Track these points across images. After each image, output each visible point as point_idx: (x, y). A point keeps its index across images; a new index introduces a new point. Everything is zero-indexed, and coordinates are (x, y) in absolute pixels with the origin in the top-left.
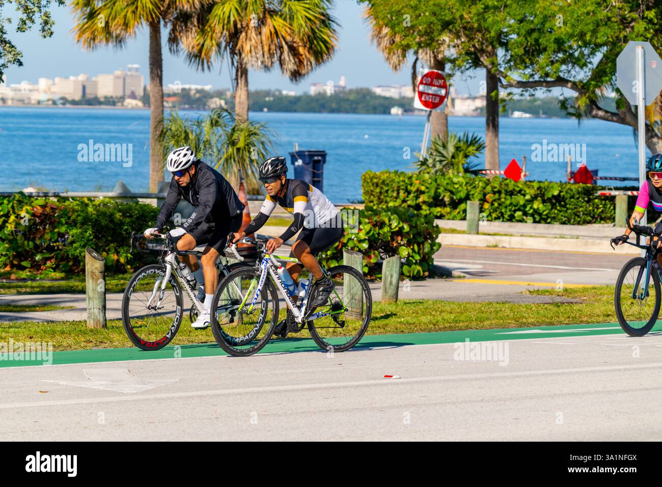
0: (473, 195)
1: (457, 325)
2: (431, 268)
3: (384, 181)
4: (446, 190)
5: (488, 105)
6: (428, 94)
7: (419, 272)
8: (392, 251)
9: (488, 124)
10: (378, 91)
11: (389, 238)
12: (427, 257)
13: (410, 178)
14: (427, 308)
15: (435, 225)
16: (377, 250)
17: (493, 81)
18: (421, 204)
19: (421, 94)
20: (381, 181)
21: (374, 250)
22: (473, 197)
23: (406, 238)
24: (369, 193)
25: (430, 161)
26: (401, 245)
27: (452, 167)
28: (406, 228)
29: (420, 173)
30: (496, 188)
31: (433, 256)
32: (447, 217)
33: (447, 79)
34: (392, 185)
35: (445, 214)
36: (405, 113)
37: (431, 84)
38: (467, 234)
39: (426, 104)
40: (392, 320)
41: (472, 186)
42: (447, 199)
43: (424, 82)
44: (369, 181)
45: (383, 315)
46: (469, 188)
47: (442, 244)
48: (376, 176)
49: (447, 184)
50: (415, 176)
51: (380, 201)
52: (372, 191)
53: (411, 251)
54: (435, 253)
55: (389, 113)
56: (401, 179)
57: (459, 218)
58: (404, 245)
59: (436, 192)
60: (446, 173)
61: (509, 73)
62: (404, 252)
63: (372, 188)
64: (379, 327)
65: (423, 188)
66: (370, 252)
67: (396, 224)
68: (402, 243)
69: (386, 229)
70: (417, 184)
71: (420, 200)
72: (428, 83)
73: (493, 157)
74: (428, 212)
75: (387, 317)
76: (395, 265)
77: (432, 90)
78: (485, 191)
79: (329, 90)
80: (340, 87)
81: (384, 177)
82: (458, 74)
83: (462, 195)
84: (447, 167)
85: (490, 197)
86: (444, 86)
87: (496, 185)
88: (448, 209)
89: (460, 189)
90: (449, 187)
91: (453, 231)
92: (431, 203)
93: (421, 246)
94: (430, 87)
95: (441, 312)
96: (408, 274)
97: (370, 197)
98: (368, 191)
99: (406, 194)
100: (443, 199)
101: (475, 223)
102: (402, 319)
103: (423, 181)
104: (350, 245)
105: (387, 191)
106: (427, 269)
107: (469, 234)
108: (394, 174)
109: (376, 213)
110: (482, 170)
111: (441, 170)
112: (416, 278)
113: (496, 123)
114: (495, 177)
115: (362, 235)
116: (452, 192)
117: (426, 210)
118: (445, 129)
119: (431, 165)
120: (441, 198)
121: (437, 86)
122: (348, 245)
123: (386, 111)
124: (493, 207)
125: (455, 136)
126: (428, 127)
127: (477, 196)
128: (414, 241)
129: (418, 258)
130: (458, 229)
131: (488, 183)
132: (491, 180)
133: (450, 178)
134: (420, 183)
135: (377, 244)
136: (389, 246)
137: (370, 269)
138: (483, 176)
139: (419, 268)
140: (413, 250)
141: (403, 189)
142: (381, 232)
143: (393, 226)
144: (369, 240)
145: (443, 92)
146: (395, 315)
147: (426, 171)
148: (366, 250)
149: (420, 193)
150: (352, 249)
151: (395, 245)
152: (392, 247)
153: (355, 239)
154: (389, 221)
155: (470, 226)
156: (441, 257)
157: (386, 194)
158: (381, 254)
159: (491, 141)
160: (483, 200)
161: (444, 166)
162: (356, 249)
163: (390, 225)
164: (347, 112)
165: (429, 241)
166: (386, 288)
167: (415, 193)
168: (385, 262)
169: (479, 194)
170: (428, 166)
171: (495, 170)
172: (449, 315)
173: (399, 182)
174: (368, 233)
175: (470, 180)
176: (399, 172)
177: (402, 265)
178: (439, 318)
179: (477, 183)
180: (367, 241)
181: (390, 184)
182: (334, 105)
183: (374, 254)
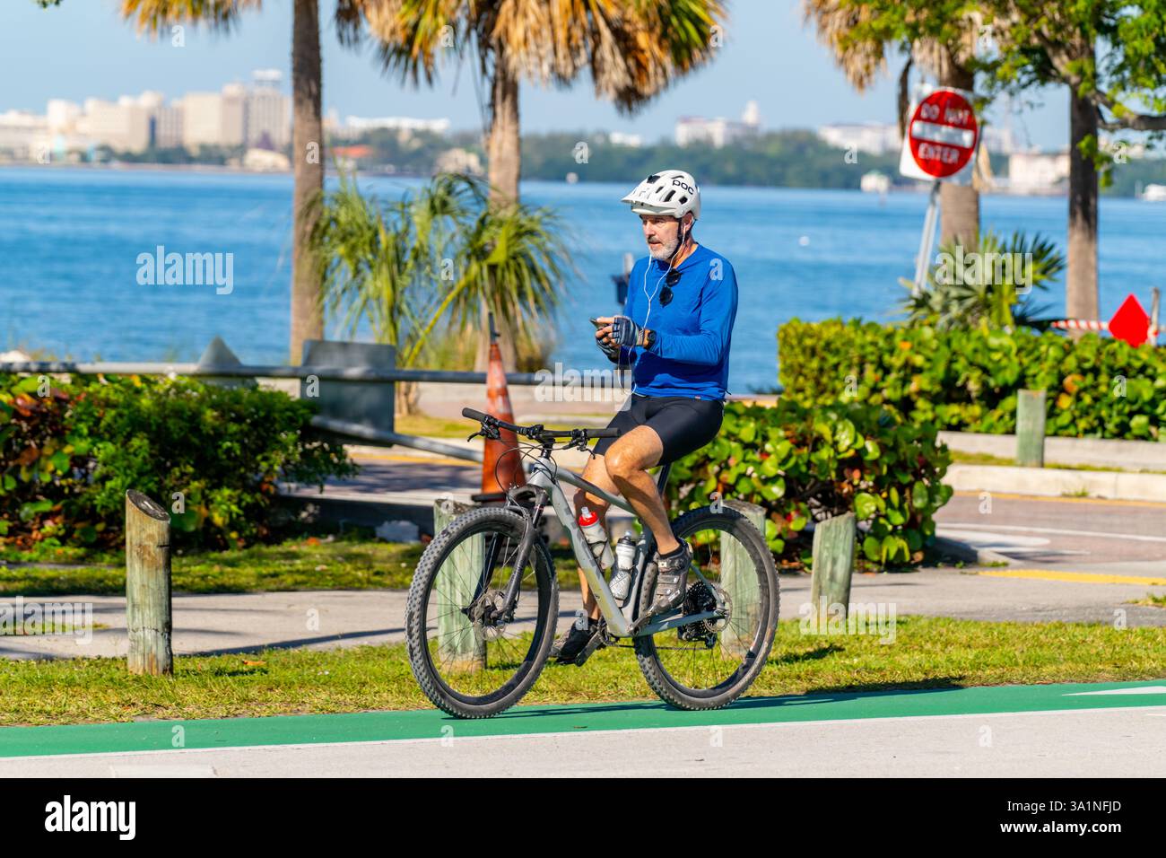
0: (1034, 376)
1: (979, 673)
2: (929, 543)
3: (828, 345)
4: (971, 364)
5: (1074, 168)
6: (933, 143)
7: (900, 552)
8: (838, 503)
9: (1073, 214)
10: (833, 137)
11: (833, 474)
12: (919, 518)
13: (889, 337)
14: (913, 635)
15: (938, 444)
16: (805, 500)
17: (1085, 118)
18: (914, 397)
19: (916, 143)
20: (822, 343)
21: (797, 502)
22: (1034, 382)
23: (870, 474)
24: (795, 371)
25: (936, 300)
26: (860, 491)
27: (986, 312)
28: (872, 449)
29: (912, 325)
30: (1086, 360)
31: (934, 517)
32: (973, 427)
33: (976, 108)
34: (847, 353)
35: (968, 420)
36: (895, 186)
37: (940, 121)
38: (1017, 466)
39: (927, 165)
40: (832, 662)
41: (1031, 357)
42: (974, 386)
43: (924, 114)
44: (794, 342)
45: (811, 650)
46: (1026, 361)
47: (955, 487)
48: (810, 332)
49: (976, 351)
50: (901, 332)
51: (820, 390)
52: (801, 366)
53: (882, 504)
54: (939, 511)
55: (858, 187)
56: (869, 338)
57: (1002, 429)
58: (866, 491)
59: (948, 369)
60: (972, 326)
61: (1120, 96)
62: (867, 504)
63: (801, 359)
64: (799, 677)
65: (919, 360)
66: (789, 507)
67: (848, 442)
68: (863, 486)
69: (825, 453)
70: (904, 351)
71: (913, 387)
72: (934, 117)
73: (1084, 290)
74: (930, 416)
75: (820, 654)
76: (842, 536)
77: (941, 134)
78: (1063, 368)
79: (718, 133)
80: (744, 126)
81: (829, 333)
82: (1002, 97)
83: (1010, 376)
84: (974, 311)
85: (1073, 381)
86: (970, 125)
87: (1089, 353)
88: (976, 410)
89: (1004, 362)
90: (980, 359)
91: (986, 460)
92: (938, 394)
93: (907, 494)
94: (937, 126)
95: (947, 644)
96: (876, 558)
97: (796, 380)
98: (791, 366)
99: (880, 373)
100: (964, 386)
101: (1036, 441)
102: (856, 660)
103: (920, 344)
104: (744, 488)
105: (836, 367)
106: (919, 546)
107: (1023, 465)
108: (852, 328)
109: (805, 415)
110: (1056, 321)
111: (962, 320)
112: (896, 566)
113: (1091, 209)
114: (1087, 336)
115: (771, 467)
116: (985, 370)
117: (925, 411)
118: (971, 223)
119: (938, 308)
120: (959, 383)
121: (954, 125)
122: (739, 488)
123: (850, 179)
124: (1081, 405)
125: (995, 240)
126: (931, 216)
127: (1044, 379)
128: (889, 480)
129: (898, 519)
130: (999, 454)
131: (1068, 349)
132: (1076, 342)
133: (980, 338)
134: (912, 348)
135: (804, 487)
136: (832, 491)
137: (787, 543)
138: (1059, 332)
139: (902, 543)
140: (888, 500)
141: (872, 363)
142: (813, 458)
143: (842, 447)
144: (787, 479)
145: (967, 138)
146: (840, 649)
147: (926, 321)
148: (778, 500)
149: (911, 370)
150: (748, 498)
151: (845, 490)
152: (840, 496)
153: (755, 475)
154: (834, 435)
155: (1024, 448)
156: (955, 517)
157: (833, 374)
158: (815, 511)
159: (1081, 252)
160: (1058, 389)
161: (968, 310)
162: (757, 498)
163: (835, 443)
164: (760, 183)
165: (926, 482)
166: (820, 587)
167: (899, 370)
168: (819, 530)
169: (1048, 374)
170: (932, 310)
171: (1088, 319)
172: (962, 652)
173: (863, 347)
174: (783, 462)
175: (1028, 342)
176: (864, 323)
177: (860, 536)
178: (939, 659)
179: (1043, 348)
180: (781, 481)
181: (843, 350)
182: (730, 169)
183: (798, 510)
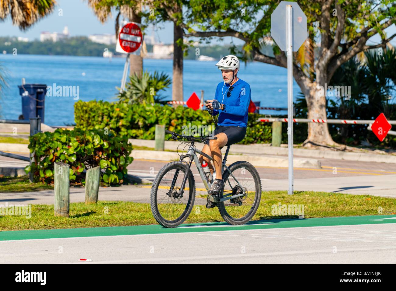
0: (161, 120)
1: (142, 221)
2: (125, 177)
3: (91, 109)
4: (140, 116)
5: (175, 50)
6: (127, 41)
7: (115, 180)
8: (94, 163)
9: (174, 65)
10: (94, 39)
11: (93, 153)
12: (122, 168)
13: (112, 106)
14: (119, 208)
15: (128, 143)
16: (83, 162)
17: (179, 33)
18: (120, 127)
19: (121, 41)
20: (89, 109)
21: (80, 162)
22: (161, 122)
23: (105, 153)
24: (80, 118)
25: (128, 94)
26: (102, 159)
27: (145, 98)
28: (106, 145)
29: (120, 103)
30: (179, 115)
31: (127, 168)
32: (141, 137)
33: (142, 29)
34: (98, 112)
35: (139, 135)
36: (114, 56)
37: (130, 33)
38: (155, 150)
39: (125, 48)
40: (92, 217)
41: (160, 114)
42: (141, 123)
43: (124, 31)
44: (80, 108)
45: (85, 213)
46: (158, 115)
47: (134, 158)
48: (85, 105)
49: (141, 111)
50: (116, 105)
51: (89, 124)
52: (82, 116)
53: (109, 163)
54: (129, 166)
55: (102, 56)
56: (105, 107)
57: (150, 138)
58: (104, 159)
59: (132, 118)
60: (140, 103)
61: (191, 25)
62: (104, 164)
63: (82, 114)
64: (81, 222)
65: (122, 115)
66: (78, 164)
67: (98, 142)
68: (103, 157)
69: (90, 146)
70: (117, 112)
71: (120, 124)
72: (127, 32)
73: (178, 91)
74: (126, 133)
75: (88, 214)
76: (95, 174)
77: (130, 38)
78: (171, 117)
79: (55, 37)
80: (63, 35)
81: (92, 105)
82: (151, 25)
83: (153, 120)
84: (141, 98)
85: (175, 122)
86: (140, 35)
87: (180, 112)
88: (141, 131)
89: (151, 115)
90: (143, 114)
91: (145, 148)
92: (129, 126)
93: (118, 160)
94: (128, 35)
95: (131, 211)
96: (107, 182)
97: (80, 121)
98: (79, 116)
99: (109, 119)
100: (137, 123)
101: (162, 142)
102: (100, 216)
103: (123, 109)
104: (62, 158)
105: (94, 117)
106: (122, 177)
107: (157, 150)
108: (99, 104)
109: (83, 133)
110: (169, 101)
111: (137, 101)
112: (114, 184)
113: (181, 63)
114: (179, 107)
115: (71, 151)
116: (145, 118)
117: (124, 132)
118: (140, 68)
119: (129, 97)
120: (136, 122)
121: (134, 35)
122: (61, 158)
123: (100, 54)
124: (177, 130)
125: (148, 74)
126: (126, 65)
127: (165, 121)
128: (112, 155)
129: (115, 168)
130: (149, 146)
131: (173, 111)
132: (176, 109)
133: (143, 107)
134: (120, 111)
135: (83, 157)
136: (92, 159)
137: (77, 176)
138: (170, 105)
139: (116, 177)
140: (111, 162)
141: (106, 115)
142: (86, 148)
143: (96, 144)
144: (77, 155)
145: (139, 39)
146: (95, 213)
147: (124, 101)
148: (74, 162)
149: (119, 118)
150: (64, 161)
151: (97, 159)
152: (95, 160)
153: (66, 153)
154: (93, 140)
155: (157, 144)
156: (134, 168)
157: (93, 119)
158: (86, 166)
159: (177, 78)
160: (169, 124)
161: (139, 98)
162: (67, 161)
163: (93, 143)
164: (69, 54)
165: (124, 156)
166: (88, 192)
167: (115, 118)
168: (88, 172)
169: (166, 119)
170: (127, 98)
171: (179, 101)
172: (136, 214)
173: (103, 110)
174: (76, 149)
175: (159, 108)
176: (104, 102)
177: (102, 174)
178: (128, 216)
179: (164, 111)
180: (75, 155)
181: (96, 111)
182: (59, 49)
183: (81, 165)
